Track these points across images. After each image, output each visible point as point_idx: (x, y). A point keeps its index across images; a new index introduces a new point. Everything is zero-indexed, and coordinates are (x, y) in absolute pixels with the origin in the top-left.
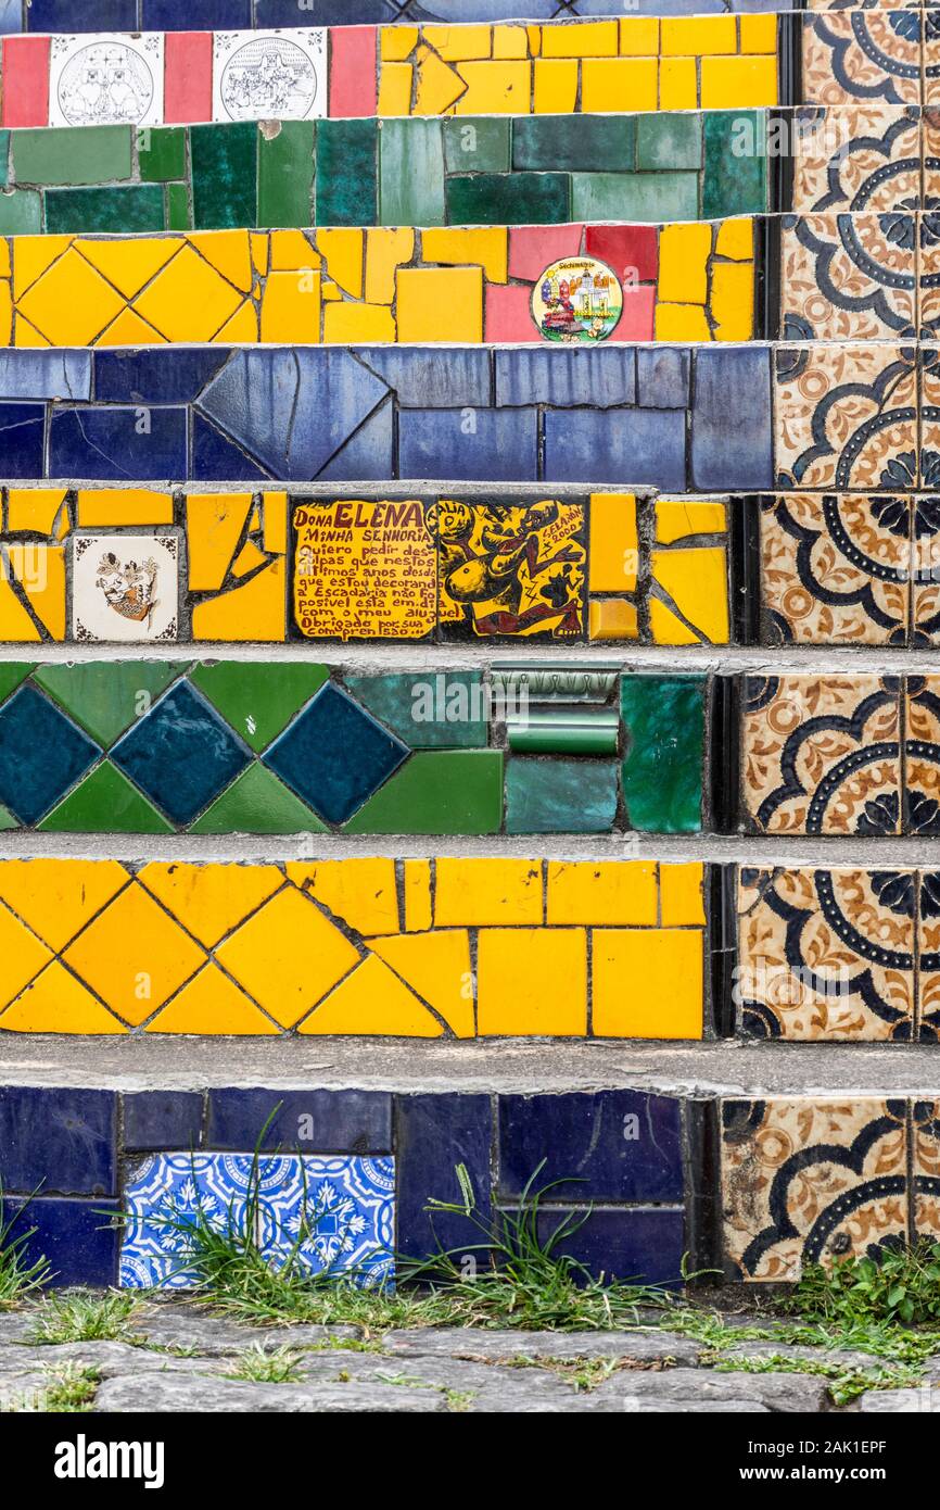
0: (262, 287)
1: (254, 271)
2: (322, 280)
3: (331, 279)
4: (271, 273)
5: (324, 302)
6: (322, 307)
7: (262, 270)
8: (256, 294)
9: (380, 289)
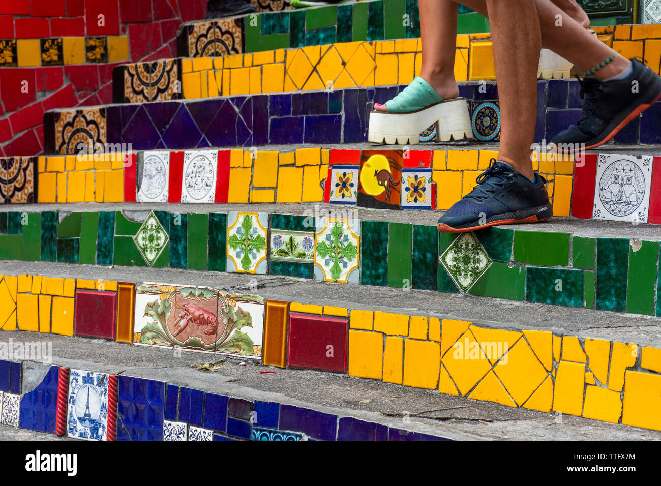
0: (556, 369)
1: (554, 359)
2: (586, 371)
3: (591, 371)
4: (561, 361)
5: (586, 385)
6: (585, 389)
7: (557, 359)
8: (553, 373)
9: (616, 382)
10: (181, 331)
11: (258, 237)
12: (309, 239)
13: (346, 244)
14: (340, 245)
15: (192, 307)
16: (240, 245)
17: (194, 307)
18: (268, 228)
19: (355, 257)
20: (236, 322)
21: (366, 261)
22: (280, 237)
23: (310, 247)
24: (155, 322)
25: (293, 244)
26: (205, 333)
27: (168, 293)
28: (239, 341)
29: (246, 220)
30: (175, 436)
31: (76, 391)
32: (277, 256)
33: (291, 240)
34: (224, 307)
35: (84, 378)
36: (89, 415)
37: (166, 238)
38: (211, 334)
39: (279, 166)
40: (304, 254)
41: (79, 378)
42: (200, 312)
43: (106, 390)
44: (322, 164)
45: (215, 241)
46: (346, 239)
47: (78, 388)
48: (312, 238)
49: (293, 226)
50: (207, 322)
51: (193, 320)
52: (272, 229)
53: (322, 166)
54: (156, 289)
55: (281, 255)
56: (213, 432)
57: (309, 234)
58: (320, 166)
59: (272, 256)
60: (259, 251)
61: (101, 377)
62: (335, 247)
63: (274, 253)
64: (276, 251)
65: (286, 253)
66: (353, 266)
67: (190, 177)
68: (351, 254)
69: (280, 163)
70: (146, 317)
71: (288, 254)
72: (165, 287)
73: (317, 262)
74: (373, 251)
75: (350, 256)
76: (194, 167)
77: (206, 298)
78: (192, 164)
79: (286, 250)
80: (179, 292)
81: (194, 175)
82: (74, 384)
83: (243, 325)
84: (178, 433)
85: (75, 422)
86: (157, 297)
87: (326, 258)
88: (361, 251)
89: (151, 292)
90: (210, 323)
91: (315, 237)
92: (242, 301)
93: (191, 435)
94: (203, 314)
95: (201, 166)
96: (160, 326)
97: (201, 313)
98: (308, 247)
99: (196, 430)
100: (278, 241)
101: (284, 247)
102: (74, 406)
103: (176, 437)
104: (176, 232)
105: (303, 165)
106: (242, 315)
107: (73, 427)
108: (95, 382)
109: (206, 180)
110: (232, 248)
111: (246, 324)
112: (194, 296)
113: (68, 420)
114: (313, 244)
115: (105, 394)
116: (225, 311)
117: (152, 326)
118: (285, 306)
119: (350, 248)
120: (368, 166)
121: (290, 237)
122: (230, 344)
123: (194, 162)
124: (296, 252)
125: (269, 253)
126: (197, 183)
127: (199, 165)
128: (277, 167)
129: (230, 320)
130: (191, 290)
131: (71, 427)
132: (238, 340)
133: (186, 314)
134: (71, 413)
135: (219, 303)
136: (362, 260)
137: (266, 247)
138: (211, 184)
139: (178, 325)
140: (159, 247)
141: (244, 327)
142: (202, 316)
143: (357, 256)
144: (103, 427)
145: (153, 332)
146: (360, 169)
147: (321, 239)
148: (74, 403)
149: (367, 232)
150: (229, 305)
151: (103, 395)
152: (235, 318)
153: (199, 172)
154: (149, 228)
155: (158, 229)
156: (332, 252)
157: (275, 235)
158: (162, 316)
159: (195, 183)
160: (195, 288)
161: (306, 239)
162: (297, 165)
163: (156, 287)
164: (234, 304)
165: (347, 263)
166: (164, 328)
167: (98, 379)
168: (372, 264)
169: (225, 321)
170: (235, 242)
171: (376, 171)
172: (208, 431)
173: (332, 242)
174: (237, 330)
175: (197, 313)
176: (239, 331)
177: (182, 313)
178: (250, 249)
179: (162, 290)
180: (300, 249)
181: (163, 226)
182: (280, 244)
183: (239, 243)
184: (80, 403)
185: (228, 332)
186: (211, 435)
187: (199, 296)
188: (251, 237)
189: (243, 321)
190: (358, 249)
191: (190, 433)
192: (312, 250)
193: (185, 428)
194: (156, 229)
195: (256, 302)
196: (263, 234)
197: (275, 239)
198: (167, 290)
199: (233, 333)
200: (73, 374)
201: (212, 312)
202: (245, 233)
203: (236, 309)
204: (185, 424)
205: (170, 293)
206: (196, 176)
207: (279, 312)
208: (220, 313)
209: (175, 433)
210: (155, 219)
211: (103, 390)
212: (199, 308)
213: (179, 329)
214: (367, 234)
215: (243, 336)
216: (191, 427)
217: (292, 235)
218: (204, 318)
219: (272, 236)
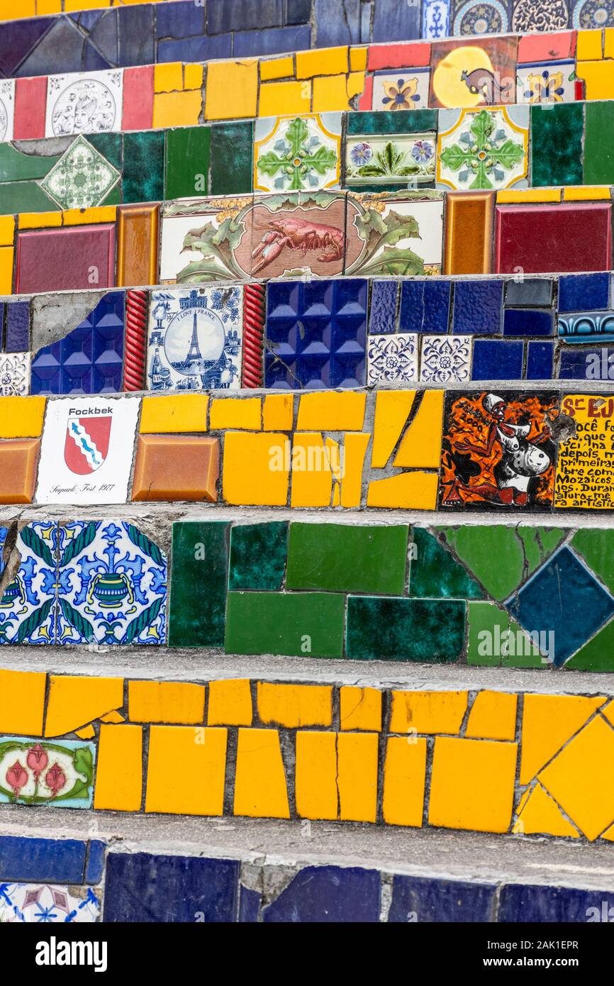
10: (266, 264)
11: (322, 151)
12: (426, 144)
13: (500, 144)
14: (489, 147)
15: (289, 223)
16: (283, 167)
17: (294, 224)
18: (342, 135)
19: (518, 161)
20: (386, 233)
21: (541, 166)
22: (366, 147)
23: (428, 157)
24: (207, 258)
25: (393, 156)
26: (320, 261)
27: (235, 208)
28: (394, 262)
29: (295, 127)
30: (394, 355)
31: (165, 323)
32: (360, 178)
33: (389, 149)
34: (360, 214)
35: (182, 300)
36: (199, 356)
37: (114, 176)
38: (331, 261)
39: (261, 82)
40: (415, 170)
41: (170, 302)
42: (309, 229)
43: (235, 312)
44: (350, 71)
45: (227, 167)
46: (501, 136)
47: (170, 318)
48: (431, 142)
49: (393, 128)
50: (325, 243)
51: (293, 243)
52: (348, 137)
53: (351, 75)
54: (209, 205)
55: (368, 175)
56: (475, 337)
57: (424, 136)
58: (347, 75)
59: (349, 178)
60: (323, 173)
61: (222, 293)
62: (478, 150)
63: (354, 174)
64: (357, 169)
65: (378, 171)
66: (516, 176)
67: (61, 117)
68: (511, 158)
69: (263, 78)
70: (188, 252)
71: (383, 173)
72: (228, 201)
73: (442, 177)
74: (554, 150)
75: (511, 161)
76: (72, 100)
77: (320, 206)
78: (67, 96)
79: (378, 165)
80: (261, 203)
81: (72, 112)
82: (160, 314)
83: (400, 237)
84: (400, 350)
85: (167, 371)
86: (212, 218)
87: (461, 170)
88: (531, 151)
89: (197, 213)
90: (330, 243)
91: (436, 140)
92: (397, 200)
93: (427, 349)
94: (315, 232)
95: (87, 97)
96: (219, 263)
97: (311, 230)
98: (424, 155)
99: (438, 340)
100: (361, 154)
101: (373, 162)
102: (161, 348)
103: (397, 357)
104: (137, 164)
105: (311, 76)
106: (397, 222)
107: (160, 381)
108: (210, 303)
109: (100, 118)
110: (266, 175)
111: (408, 234)
112: (293, 205)
113: (149, 371)
114: (433, 151)
115: (233, 319)
116: (363, 219)
117: (201, 266)
118: (487, 197)
119: (508, 149)
120: (447, 65)
121: (386, 144)
122: (374, 270)
123: (72, 90)
124: (399, 167)
125: (344, 173)
126: (78, 125)
127: (83, 96)
128: (256, 84)
129: (374, 233)
130: (286, 198)
131: (156, 381)
132: (392, 260)
133: (276, 236)
134: (155, 360)
135: (348, 209)
136: (534, 165)
137: (338, 164)
138: (111, 123)
139: (260, 256)
140: (99, 191)
141: (402, 241)
142: (312, 235)
143: (524, 159)
144: (232, 369)
145: (205, 274)
146: (431, 71)
147: (449, 142)
148: (161, 342)
149: (542, 122)
150: (369, 211)
151: (229, 319)
152: (385, 229)
153: (83, 108)
154: (76, 162)
155: (93, 164)
156: (473, 158)
157: (356, 144)
158: (223, 246)
159: (75, 126)
160: (297, 194)
161: (419, 145)
162: (298, 77)
163: (208, 202)
164: (381, 207)
165: (502, 173)
166: (229, 264)
167: (216, 297)
168: (553, 169)
169: (363, 235)
170: (271, 164)
171: (464, 73)
172: (461, 338)
173: (472, 144)
174: (387, 245)
175: (301, 232)
176: (392, 247)
177: (268, 236)
178: (306, 172)
179: (222, 206)
180: (409, 162)
181: (105, 156)
182: (366, 157)
183: (280, 165)
184: (175, 341)
185: (370, 251)
186: (470, 342)
187: (305, 205)
188: (307, 152)
189: (400, 231)
190: (525, 150)
191: (424, 347)
192: (432, 161)
193: (416, 339)
194: (90, 164)
195: (427, 198)
196: (333, 145)
197: (356, 150)
198: (232, 205)
199: (381, 251)
200: (157, 298)
201: (335, 225)
202: (294, 147)
203: (385, 214)
204: (415, 335)
205: (240, 209)
206: (76, 115)
207: (476, 210)
208: (351, 223)
209: (395, 349)
210: (89, 148)
211: (229, 313)
212: (304, 225)
213: (263, 261)
214: (543, 125)
215: (400, 253)
216: (426, 338)
217: (390, 141)
218: (316, 237)
219: (350, 147)
